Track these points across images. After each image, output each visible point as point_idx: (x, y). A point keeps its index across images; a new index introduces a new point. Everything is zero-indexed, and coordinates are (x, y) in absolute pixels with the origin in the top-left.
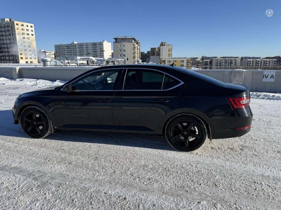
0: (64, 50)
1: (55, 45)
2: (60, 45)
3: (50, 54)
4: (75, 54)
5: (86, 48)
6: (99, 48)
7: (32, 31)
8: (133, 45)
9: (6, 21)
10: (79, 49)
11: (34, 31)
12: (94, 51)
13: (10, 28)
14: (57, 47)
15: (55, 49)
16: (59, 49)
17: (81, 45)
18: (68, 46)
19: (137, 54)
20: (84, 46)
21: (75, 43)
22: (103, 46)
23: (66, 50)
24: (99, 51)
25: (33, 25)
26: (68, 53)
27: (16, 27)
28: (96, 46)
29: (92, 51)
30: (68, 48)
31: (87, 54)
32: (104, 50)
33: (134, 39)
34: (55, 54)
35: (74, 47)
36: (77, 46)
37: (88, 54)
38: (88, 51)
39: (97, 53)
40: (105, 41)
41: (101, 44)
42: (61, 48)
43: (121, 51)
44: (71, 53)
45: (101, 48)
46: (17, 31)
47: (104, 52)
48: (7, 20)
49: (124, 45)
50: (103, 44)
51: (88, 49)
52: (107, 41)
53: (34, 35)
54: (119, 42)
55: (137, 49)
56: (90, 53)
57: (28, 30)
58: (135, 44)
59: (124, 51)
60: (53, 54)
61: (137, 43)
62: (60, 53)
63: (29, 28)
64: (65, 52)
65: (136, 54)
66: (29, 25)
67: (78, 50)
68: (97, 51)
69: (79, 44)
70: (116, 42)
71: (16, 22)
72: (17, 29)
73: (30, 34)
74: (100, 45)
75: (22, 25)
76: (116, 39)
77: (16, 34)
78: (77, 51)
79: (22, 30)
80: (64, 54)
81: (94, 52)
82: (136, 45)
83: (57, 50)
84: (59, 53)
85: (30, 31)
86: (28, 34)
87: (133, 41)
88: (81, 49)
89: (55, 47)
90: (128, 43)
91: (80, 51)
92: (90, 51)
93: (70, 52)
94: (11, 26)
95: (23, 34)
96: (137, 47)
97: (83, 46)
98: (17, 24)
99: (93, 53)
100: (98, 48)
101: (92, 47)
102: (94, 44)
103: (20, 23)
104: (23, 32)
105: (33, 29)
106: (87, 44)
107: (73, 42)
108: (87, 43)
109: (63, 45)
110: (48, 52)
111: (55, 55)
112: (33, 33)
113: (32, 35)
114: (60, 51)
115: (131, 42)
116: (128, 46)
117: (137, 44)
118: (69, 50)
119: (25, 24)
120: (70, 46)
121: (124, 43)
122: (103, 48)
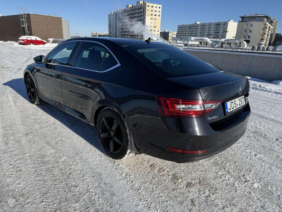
0: (186, 30)
1: (178, 26)
2: (183, 25)
3: (173, 35)
4: (196, 35)
5: (209, 28)
6: (223, 29)
7: (159, 12)
8: (264, 24)
9: (140, 4)
10: (201, 29)
11: (161, 12)
12: (217, 31)
13: (142, 10)
14: (180, 27)
15: (178, 30)
16: (181, 29)
17: (203, 25)
18: (190, 27)
19: (268, 35)
20: (207, 26)
21: (198, 23)
22: (227, 27)
23: (188, 30)
24: (221, 31)
25: (161, 6)
26: (189, 33)
27: (147, 8)
28: (220, 26)
29: (214, 32)
30: (190, 29)
31: (207, 35)
32: (228, 30)
33: (267, 17)
34: (177, 34)
35: (196, 28)
36: (199, 27)
37: (209, 35)
38: (210, 32)
39: (219, 34)
40: (231, 21)
41: (226, 24)
42: (183, 28)
43: (246, 31)
44: (192, 34)
45: (224, 29)
46: (147, 13)
47: (227, 33)
48: (141, 2)
49: (251, 24)
50: (227, 24)
51: (210, 29)
52: (233, 21)
53: (160, 16)
54: (246, 22)
55: (269, 30)
56: (211, 34)
57: (156, 11)
58: (267, 23)
59: (250, 31)
60: (175, 35)
61: (271, 22)
62: (182, 33)
63: (158, 9)
64: (186, 32)
65: (266, 35)
66: (158, 6)
67: (199, 30)
68: (219, 31)
69: (202, 24)
70: (242, 21)
71: (147, 4)
72: (148, 10)
73: (157, 15)
74: (224, 25)
75: (152, 7)
76: (242, 18)
77: (146, 15)
78: (198, 32)
79: (151, 11)
80: (186, 34)
81: (216, 33)
82: (269, 25)
83: (180, 31)
84: (180, 33)
85: (158, 11)
86: (155, 15)
87: (266, 20)
88: (203, 30)
89: (178, 27)
90: (257, 23)
91: (201, 32)
92: (212, 31)
93: (192, 32)
94: (144, 8)
95: (151, 15)
96: (270, 27)
97: (205, 26)
98: (148, 6)
99: (214, 34)
100: (221, 28)
101: (215, 28)
102: (218, 24)
103: (151, 5)
104: (152, 13)
105: (160, 10)
106: (210, 25)
107: (196, 22)
108: (210, 23)
109: (186, 25)
110: (171, 33)
111: (177, 36)
112: (160, 14)
113: (159, 16)
114: (182, 31)
115: (262, 21)
116: (256, 26)
117: (269, 23)
118: (190, 30)
119: (155, 5)
120: (192, 27)
121: (252, 23)
122: (227, 29)
